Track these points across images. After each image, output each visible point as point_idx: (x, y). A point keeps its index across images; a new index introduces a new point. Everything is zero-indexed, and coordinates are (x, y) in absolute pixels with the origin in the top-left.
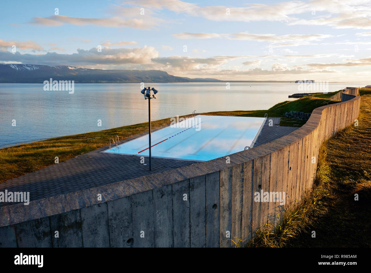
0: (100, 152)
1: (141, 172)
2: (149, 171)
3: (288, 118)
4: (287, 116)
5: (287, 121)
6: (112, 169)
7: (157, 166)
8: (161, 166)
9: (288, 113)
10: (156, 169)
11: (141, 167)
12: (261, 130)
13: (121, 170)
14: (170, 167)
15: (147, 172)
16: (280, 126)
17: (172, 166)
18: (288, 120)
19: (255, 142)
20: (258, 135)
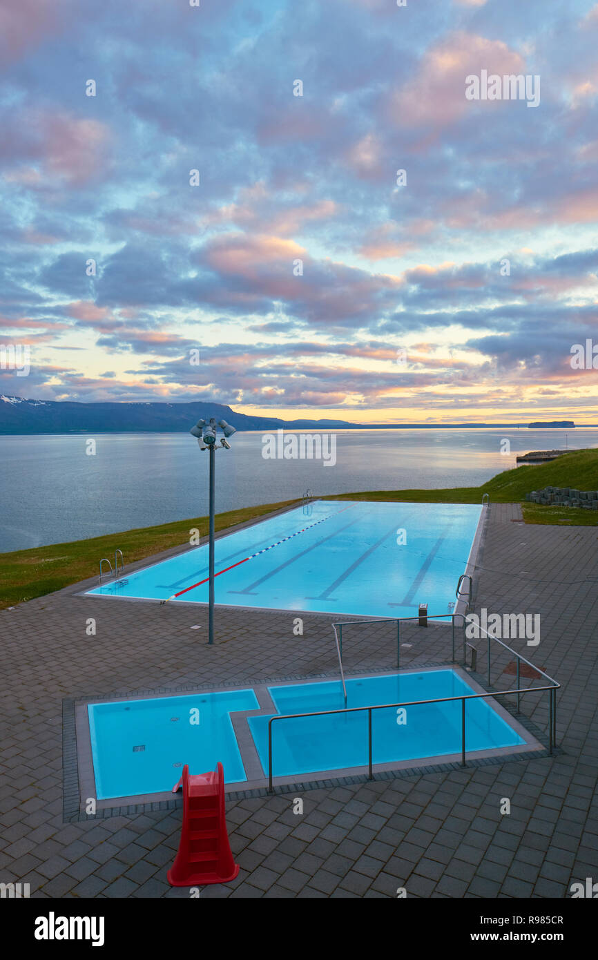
0: (75, 595)
1: (186, 649)
2: (209, 646)
3: (540, 503)
4: (538, 501)
5: (540, 513)
6: (108, 640)
7: (227, 631)
8: (239, 631)
9: (539, 492)
10: (225, 638)
11: (184, 634)
12: (481, 533)
13: (130, 644)
14: (263, 633)
15: (205, 649)
16: (527, 523)
17: (269, 631)
18: (541, 510)
19: (474, 563)
20: (478, 546)
